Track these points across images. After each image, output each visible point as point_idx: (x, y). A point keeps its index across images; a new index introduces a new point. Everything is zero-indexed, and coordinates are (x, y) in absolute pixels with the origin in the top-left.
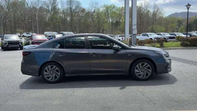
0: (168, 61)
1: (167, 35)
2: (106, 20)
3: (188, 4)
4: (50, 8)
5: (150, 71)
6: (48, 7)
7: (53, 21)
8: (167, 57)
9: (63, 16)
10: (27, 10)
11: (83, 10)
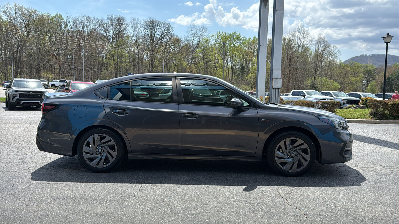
0: (346, 138)
1: (344, 96)
2: (220, 62)
3: (388, 34)
4: (111, 33)
5: (308, 157)
6: (107, 31)
7: (116, 60)
8: (343, 128)
9: (136, 52)
10: (65, 35)
11: (177, 41)
